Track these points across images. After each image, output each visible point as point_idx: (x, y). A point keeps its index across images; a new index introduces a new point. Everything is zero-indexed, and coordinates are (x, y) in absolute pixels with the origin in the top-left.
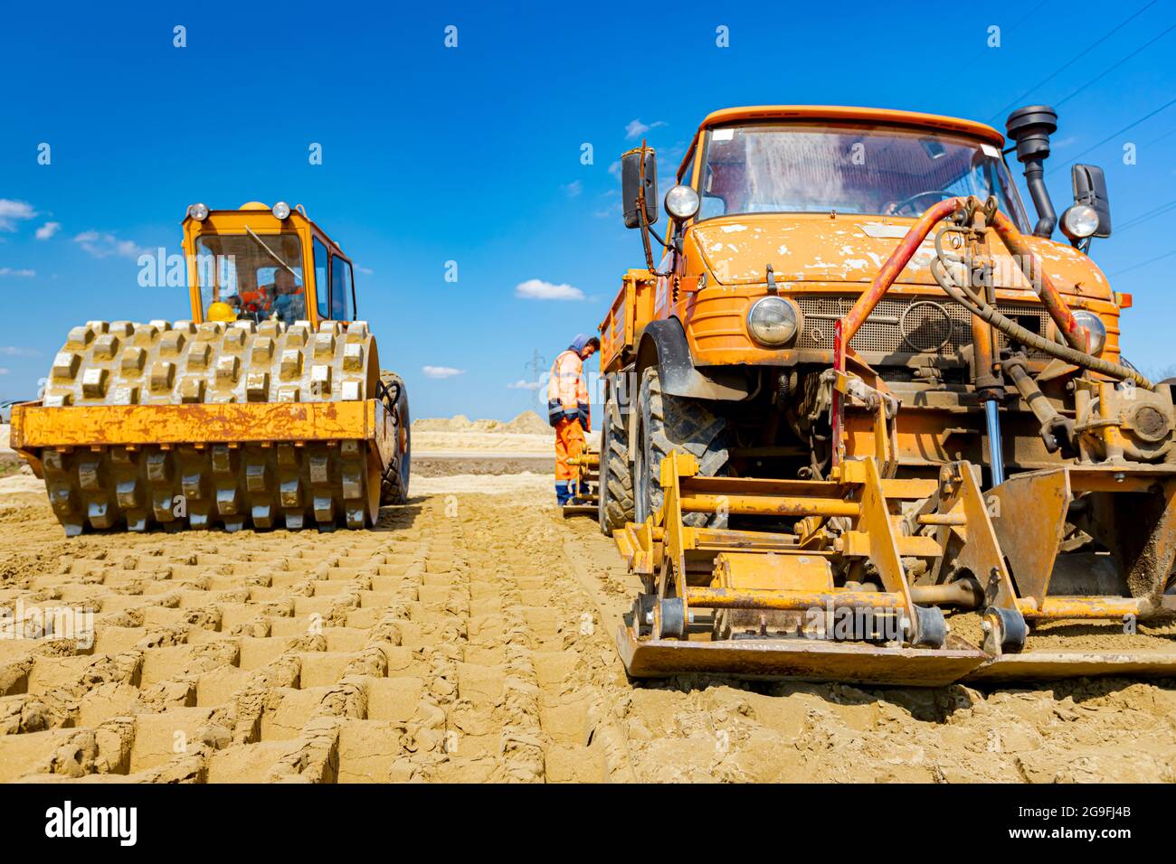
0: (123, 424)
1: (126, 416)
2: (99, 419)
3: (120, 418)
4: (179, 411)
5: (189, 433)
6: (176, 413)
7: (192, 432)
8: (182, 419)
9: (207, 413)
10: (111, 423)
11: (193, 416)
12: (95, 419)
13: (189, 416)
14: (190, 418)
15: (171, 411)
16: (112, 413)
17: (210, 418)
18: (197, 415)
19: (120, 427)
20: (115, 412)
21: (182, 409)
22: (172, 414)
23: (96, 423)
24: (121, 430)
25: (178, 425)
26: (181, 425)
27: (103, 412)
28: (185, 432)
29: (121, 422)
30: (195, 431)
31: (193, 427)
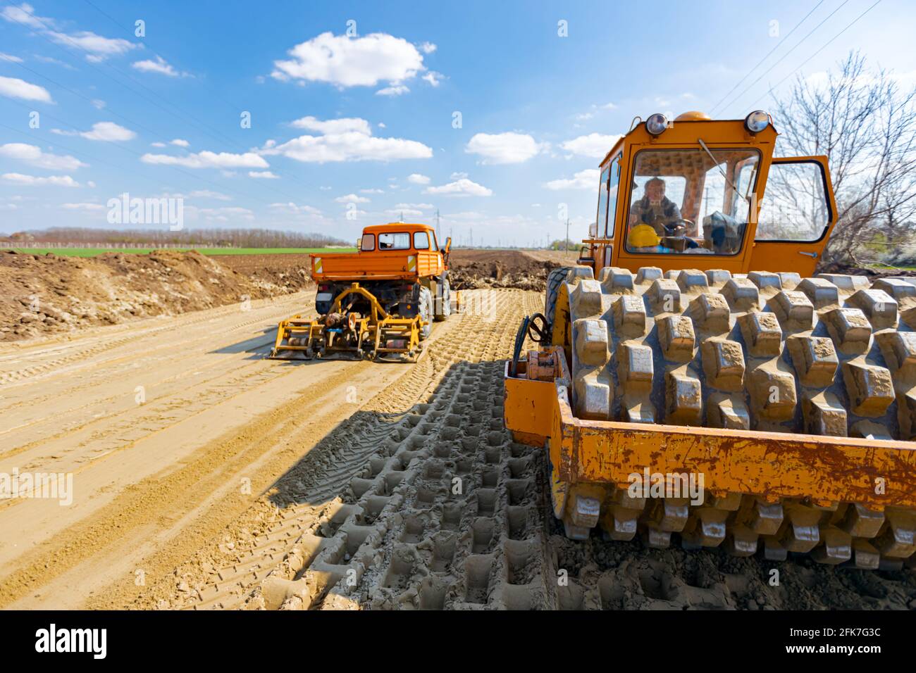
0: (717, 464)
1: (722, 453)
2: (683, 453)
3: (713, 455)
4: (801, 453)
5: (816, 487)
6: (797, 455)
7: (820, 486)
8: (806, 464)
9: (846, 459)
10: (700, 460)
11: (823, 462)
12: (676, 453)
13: (818, 460)
14: (819, 463)
15: (789, 450)
16: (701, 446)
17: (849, 467)
18: (830, 460)
19: (713, 468)
20: (706, 444)
21: (806, 449)
22: (791, 455)
23: (678, 457)
24: (715, 471)
25: (799, 472)
26: (803, 473)
27: (689, 443)
28: (810, 484)
29: (713, 460)
30: (826, 485)
31: (822, 478)
